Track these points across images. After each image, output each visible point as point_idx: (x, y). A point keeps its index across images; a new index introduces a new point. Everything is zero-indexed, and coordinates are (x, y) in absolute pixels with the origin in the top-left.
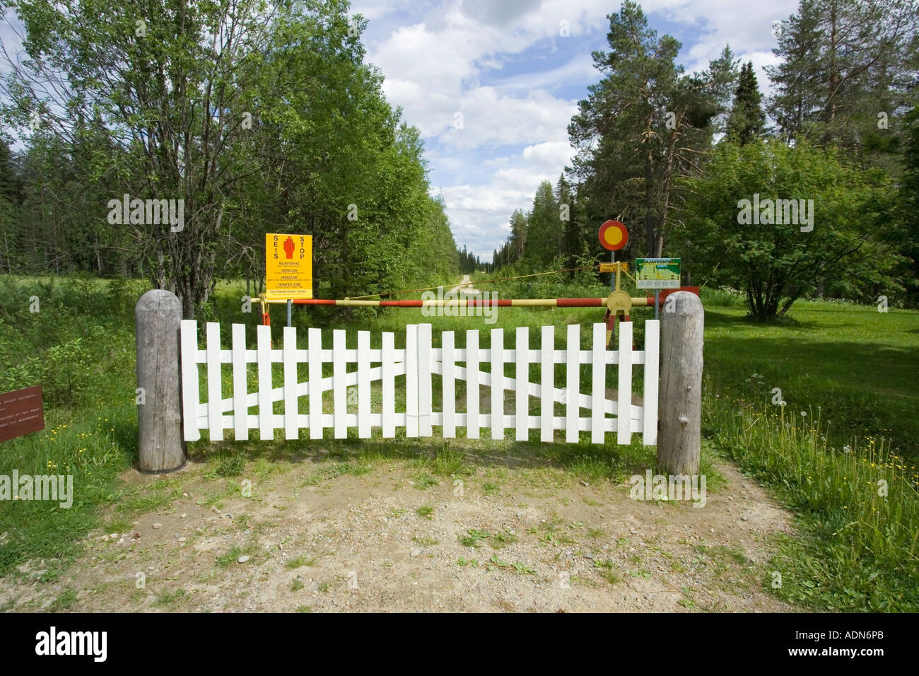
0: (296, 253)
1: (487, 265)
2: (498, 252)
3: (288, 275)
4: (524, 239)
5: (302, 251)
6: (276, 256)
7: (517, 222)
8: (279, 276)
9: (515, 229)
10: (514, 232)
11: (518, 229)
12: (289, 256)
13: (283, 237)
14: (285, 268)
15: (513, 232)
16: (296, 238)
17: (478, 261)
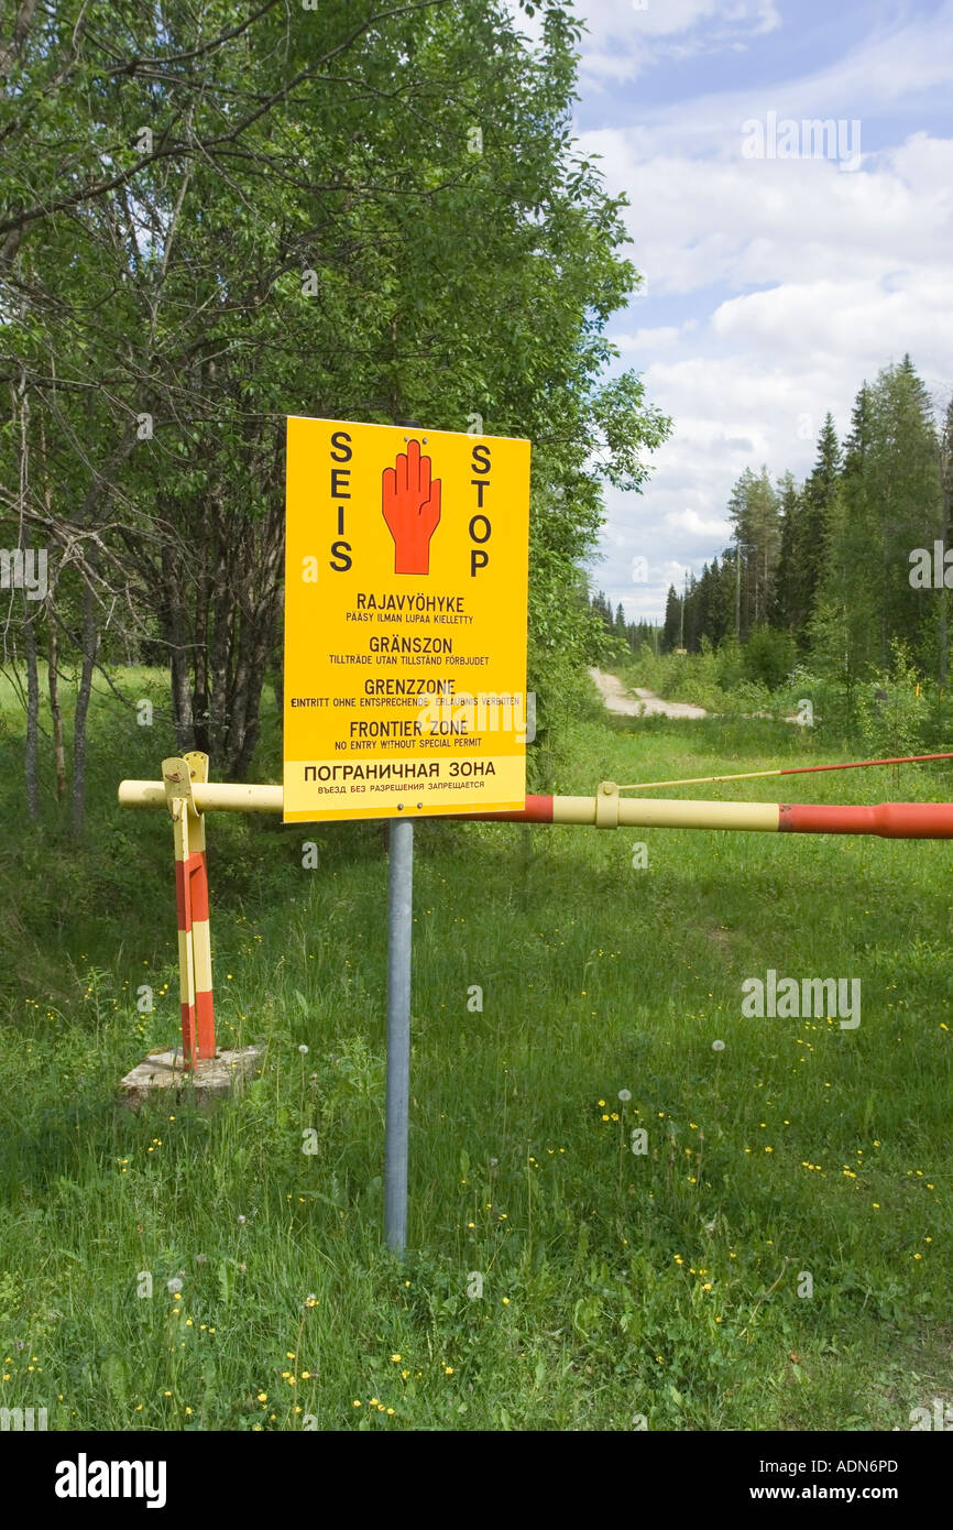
0: (449, 543)
1: (644, 632)
2: (680, 592)
3: (400, 672)
4: (773, 554)
5: (480, 528)
6: (341, 557)
7: (750, 506)
8: (352, 681)
9: (745, 526)
10: (744, 534)
11: (756, 525)
12: (412, 558)
13: (378, 443)
14: (389, 630)
15: (738, 533)
16: (448, 451)
17: (620, 618)
